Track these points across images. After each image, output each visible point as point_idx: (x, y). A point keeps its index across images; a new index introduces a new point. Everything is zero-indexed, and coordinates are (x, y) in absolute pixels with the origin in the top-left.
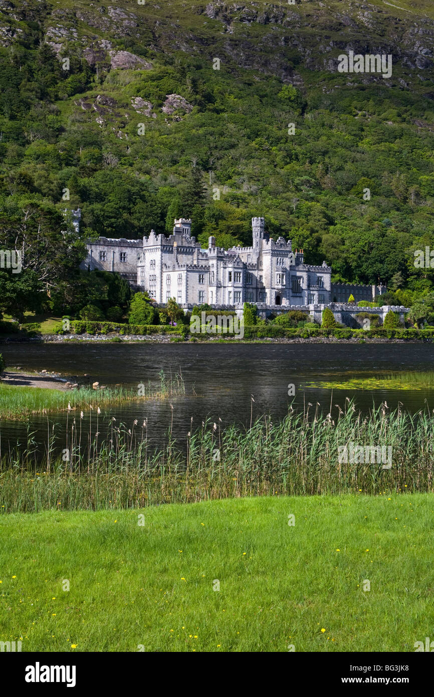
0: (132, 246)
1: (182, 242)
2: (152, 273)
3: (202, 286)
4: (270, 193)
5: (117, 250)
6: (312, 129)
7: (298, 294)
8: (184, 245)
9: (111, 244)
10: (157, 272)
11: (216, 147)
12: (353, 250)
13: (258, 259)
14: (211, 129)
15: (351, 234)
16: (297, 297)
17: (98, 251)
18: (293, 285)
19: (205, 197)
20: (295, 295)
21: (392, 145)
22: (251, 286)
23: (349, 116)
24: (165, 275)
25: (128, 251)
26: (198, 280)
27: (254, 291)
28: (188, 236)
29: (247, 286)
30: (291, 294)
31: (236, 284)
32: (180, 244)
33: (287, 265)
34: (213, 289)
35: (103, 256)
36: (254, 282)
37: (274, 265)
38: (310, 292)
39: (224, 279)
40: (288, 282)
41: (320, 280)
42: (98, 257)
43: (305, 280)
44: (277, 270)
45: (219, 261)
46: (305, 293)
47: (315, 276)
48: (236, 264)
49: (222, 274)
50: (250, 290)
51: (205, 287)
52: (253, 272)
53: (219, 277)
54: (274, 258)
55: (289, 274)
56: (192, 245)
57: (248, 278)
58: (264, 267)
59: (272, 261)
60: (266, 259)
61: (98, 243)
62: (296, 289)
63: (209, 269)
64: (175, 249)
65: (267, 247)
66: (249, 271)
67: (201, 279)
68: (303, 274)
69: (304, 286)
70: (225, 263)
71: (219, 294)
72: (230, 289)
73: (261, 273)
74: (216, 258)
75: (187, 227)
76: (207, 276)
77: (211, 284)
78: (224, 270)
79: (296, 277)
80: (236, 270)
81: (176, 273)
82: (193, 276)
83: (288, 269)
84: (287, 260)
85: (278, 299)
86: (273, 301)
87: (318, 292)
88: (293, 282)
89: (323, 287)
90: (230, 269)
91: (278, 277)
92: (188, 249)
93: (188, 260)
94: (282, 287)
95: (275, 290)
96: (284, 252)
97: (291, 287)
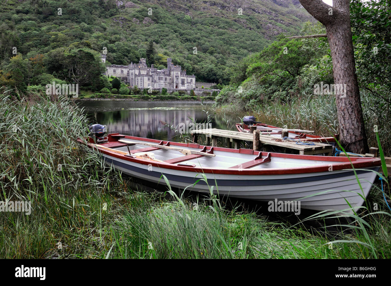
0: (126, 68)
2: (132, 77)
4: (179, 52)
5: (120, 69)
6: (195, 31)
9: (117, 67)
10: (134, 77)
11: (161, 36)
12: (206, 71)
13: (169, 73)
14: (160, 29)
15: (205, 65)
19: (154, 52)
20: (183, 85)
21: (221, 37)
23: (207, 27)
24: (136, 78)
25: (124, 70)
27: (168, 84)
28: (145, 64)
29: (165, 82)
30: (181, 85)
31: (161, 81)
32: (142, 67)
33: (179, 75)
34: (153, 83)
35: (114, 71)
36: (168, 81)
37: (175, 75)
38: (188, 84)
39: (157, 80)
40: (180, 81)
41: (191, 80)
42: (113, 72)
43: (186, 80)
44: (176, 76)
45: (155, 73)
46: (186, 85)
47: (189, 79)
48: (161, 74)
49: (156, 78)
50: (167, 84)
51: (150, 82)
52: (168, 77)
53: (155, 79)
54: (175, 73)
55: (181, 78)
56: (146, 67)
57: (166, 79)
58: (171, 75)
59: (174, 73)
60: (172, 73)
61: (113, 67)
62: (183, 83)
63: (151, 76)
64: (139, 69)
65: (172, 69)
66: (166, 77)
67: (149, 79)
68: (185, 78)
69: (186, 82)
70: (157, 74)
71: (155, 85)
72: (159, 83)
73: (170, 78)
74: (154, 72)
75: (145, 61)
76: (151, 78)
77: (152, 81)
78: (157, 76)
79: (183, 79)
80: (161, 76)
81: (140, 77)
82: (146, 78)
83: (180, 76)
84: (179, 73)
85: (177, 87)
86: (175, 87)
87: (191, 85)
88: (182, 81)
89: (192, 83)
90: (159, 76)
91: (176, 79)
92: (145, 69)
93: (145, 73)
94: (178, 82)
95: (175, 84)
96: (178, 70)
97: (181, 83)
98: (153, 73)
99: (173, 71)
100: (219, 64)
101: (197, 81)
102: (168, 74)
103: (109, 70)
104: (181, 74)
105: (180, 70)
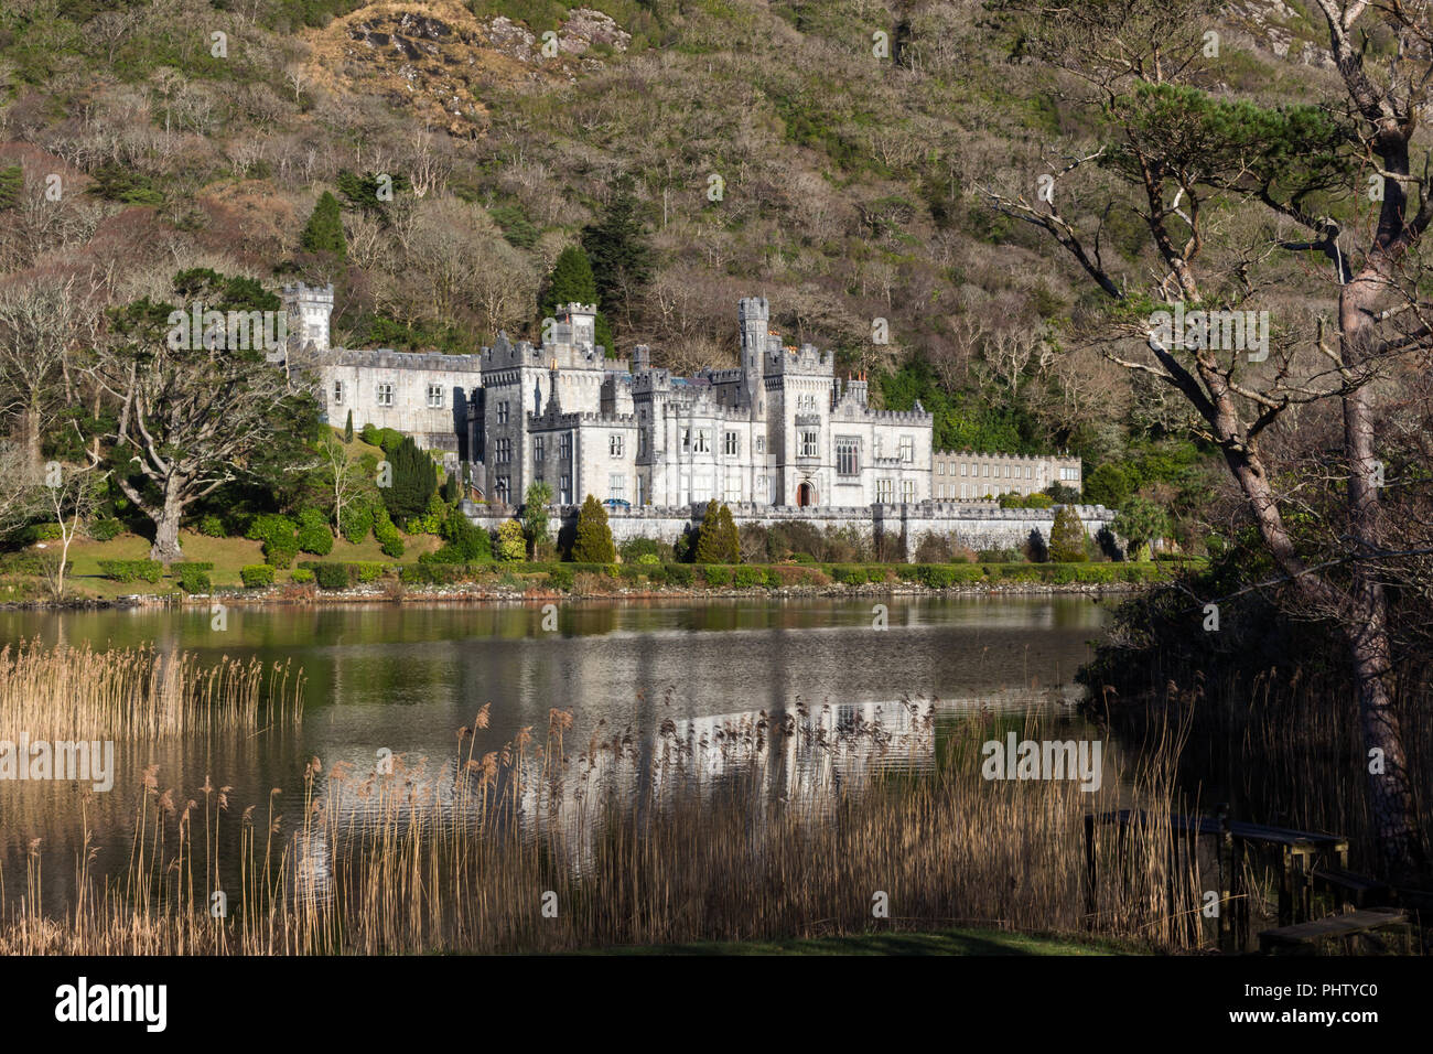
0: (458, 369)
1: (572, 360)
2: (499, 432)
3: (617, 462)
5: (420, 380)
7: (851, 480)
8: (577, 364)
9: (404, 365)
13: (755, 396)
16: (850, 485)
17: (375, 384)
18: (839, 457)
19: (639, 255)
20: (844, 480)
22: (737, 462)
24: (530, 438)
25: (445, 382)
26: (609, 450)
27: (746, 473)
28: (588, 345)
29: (728, 462)
30: (835, 479)
31: (699, 457)
32: (567, 363)
33: (823, 408)
34: (647, 469)
35: (387, 394)
36: (745, 451)
37: (792, 411)
38: (879, 474)
39: (672, 448)
40: (826, 451)
41: (906, 444)
42: (375, 398)
43: (867, 446)
44: (799, 421)
45: (659, 402)
46: (867, 477)
47: (892, 436)
48: (697, 410)
49: (667, 433)
50: (735, 471)
51: (624, 466)
52: (742, 427)
53: (658, 442)
54: (792, 394)
55: (831, 430)
57: (732, 441)
59: (786, 401)
60: (772, 397)
61: (374, 364)
62: (847, 465)
63: (633, 421)
65: (774, 369)
66: (731, 426)
67: (616, 446)
68: (863, 430)
69: (865, 459)
70: (676, 406)
71: (659, 480)
72: (686, 468)
73: (759, 429)
75: (587, 322)
76: (630, 437)
77: (640, 460)
78: (672, 423)
79: (847, 438)
80: (698, 423)
81: (557, 435)
82: (597, 439)
83: (824, 420)
84: (823, 398)
85: (804, 494)
86: (791, 498)
87: (900, 474)
88: (839, 450)
89: (912, 461)
90: (685, 422)
91: (800, 438)
92: (587, 373)
93: (587, 400)
94: (811, 462)
95: (795, 470)
96: (816, 379)
97: (834, 462)
98: (647, 404)
99: (780, 382)
101: (936, 448)
103: (349, 391)
104: (833, 405)
105: (827, 379)
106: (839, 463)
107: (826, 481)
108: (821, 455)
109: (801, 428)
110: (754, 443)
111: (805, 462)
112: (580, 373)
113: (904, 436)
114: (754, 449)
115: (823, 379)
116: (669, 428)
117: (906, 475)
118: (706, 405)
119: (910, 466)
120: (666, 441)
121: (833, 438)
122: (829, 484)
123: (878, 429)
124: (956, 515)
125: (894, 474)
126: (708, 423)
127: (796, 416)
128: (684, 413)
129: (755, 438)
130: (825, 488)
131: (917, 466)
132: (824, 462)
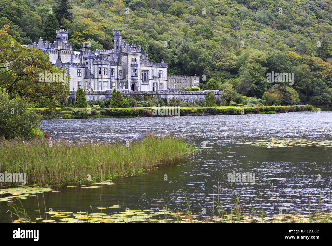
1: (63, 47)
3: (79, 78)
7: (146, 83)
8: (64, 48)
13: (118, 58)
16: (146, 85)
18: (143, 76)
20: (144, 83)
22: (114, 78)
26: (77, 74)
27: (116, 81)
28: (66, 42)
29: (112, 78)
30: (142, 83)
31: (104, 76)
32: (62, 48)
33: (138, 63)
34: (88, 80)
36: (116, 74)
37: (130, 63)
38: (154, 81)
39: (96, 73)
40: (139, 75)
41: (161, 73)
43: (150, 73)
44: (132, 66)
45: (92, 60)
46: (150, 82)
47: (157, 70)
48: (103, 62)
49: (94, 69)
50: (113, 81)
51: (81, 79)
52: (115, 67)
53: (92, 72)
54: (130, 58)
55: (140, 69)
56: (71, 48)
57: (112, 71)
58: (122, 64)
59: (128, 60)
60: (124, 58)
62: (145, 79)
63: (83, 66)
64: (59, 52)
65: (124, 50)
66: (112, 67)
67: (79, 73)
68: (149, 69)
69: (150, 77)
70: (97, 61)
71: (92, 83)
72: (100, 80)
73: (120, 68)
74: (89, 58)
75: (65, 35)
76: (83, 70)
77: (86, 77)
78: (96, 66)
79: (145, 71)
80: (103, 66)
82: (73, 71)
83: (139, 65)
84: (138, 59)
85: (133, 87)
86: (130, 88)
87: (159, 81)
88: (143, 75)
89: (162, 77)
90: (100, 66)
91: (133, 71)
92: (67, 51)
93: (68, 59)
94: (135, 78)
95: (131, 80)
96: (136, 53)
97: (141, 78)
98: (88, 61)
99: (126, 54)
100: (200, 37)
101: (169, 73)
102: (116, 60)
104: (141, 61)
105: (139, 54)
106: (143, 78)
107: (139, 83)
108: (138, 76)
109: (132, 68)
110: (119, 72)
111: (134, 78)
112: (65, 51)
113: (160, 70)
114: (119, 74)
115: (138, 53)
116: (95, 67)
117: (161, 82)
118: (106, 61)
119: (161, 79)
120: (94, 71)
121: (141, 71)
122: (140, 84)
123: (153, 68)
124: (180, 93)
125: (158, 81)
126: (106, 66)
127: (131, 64)
128: (100, 63)
129: (119, 71)
130: (139, 85)
131: (163, 79)
132: (139, 78)
